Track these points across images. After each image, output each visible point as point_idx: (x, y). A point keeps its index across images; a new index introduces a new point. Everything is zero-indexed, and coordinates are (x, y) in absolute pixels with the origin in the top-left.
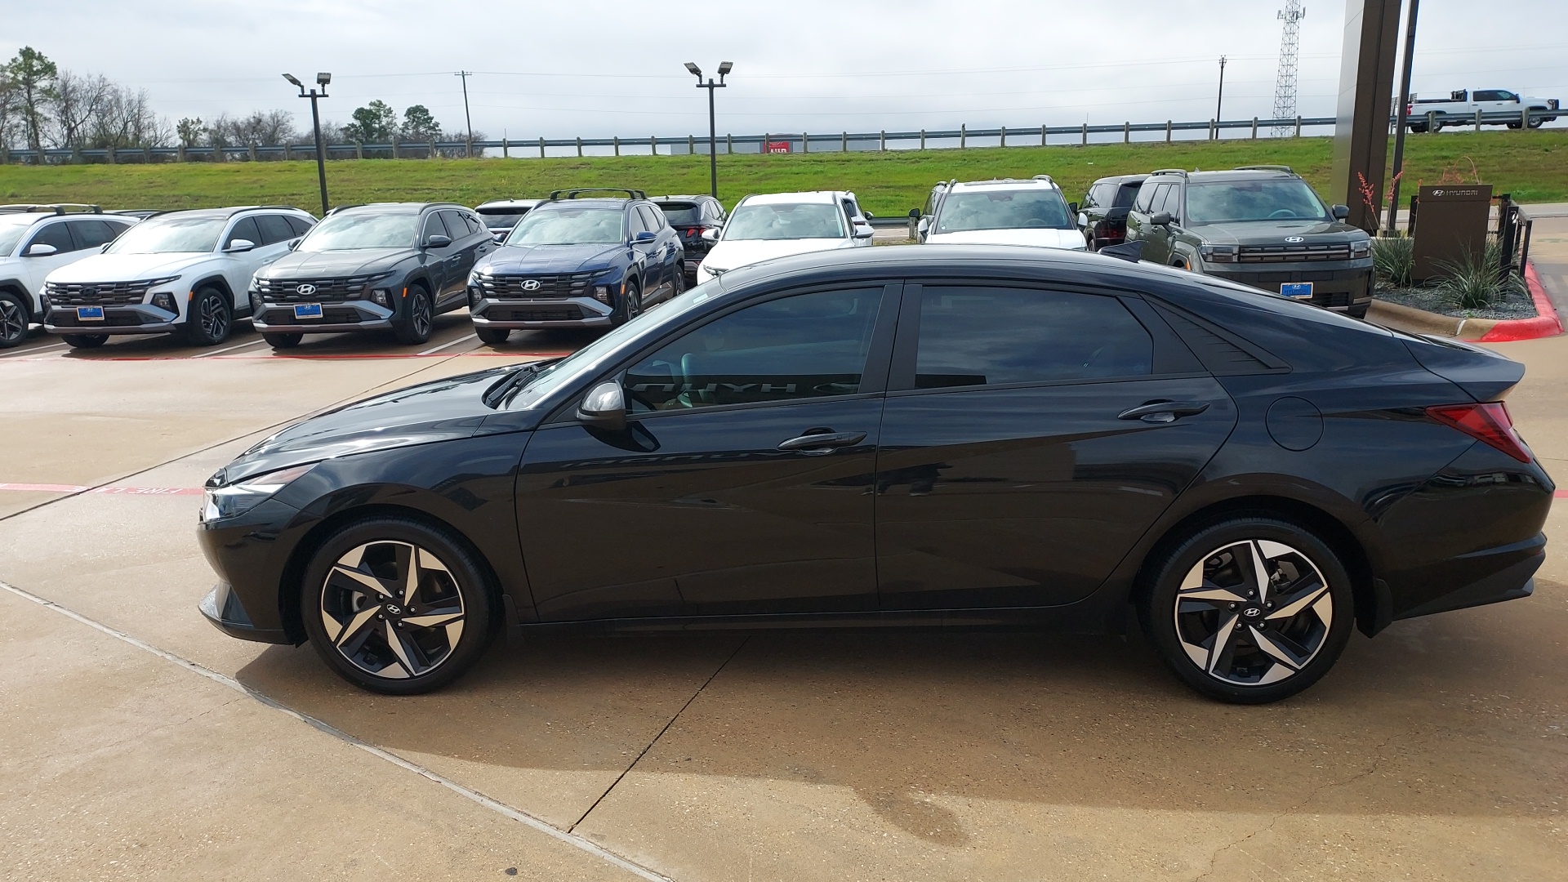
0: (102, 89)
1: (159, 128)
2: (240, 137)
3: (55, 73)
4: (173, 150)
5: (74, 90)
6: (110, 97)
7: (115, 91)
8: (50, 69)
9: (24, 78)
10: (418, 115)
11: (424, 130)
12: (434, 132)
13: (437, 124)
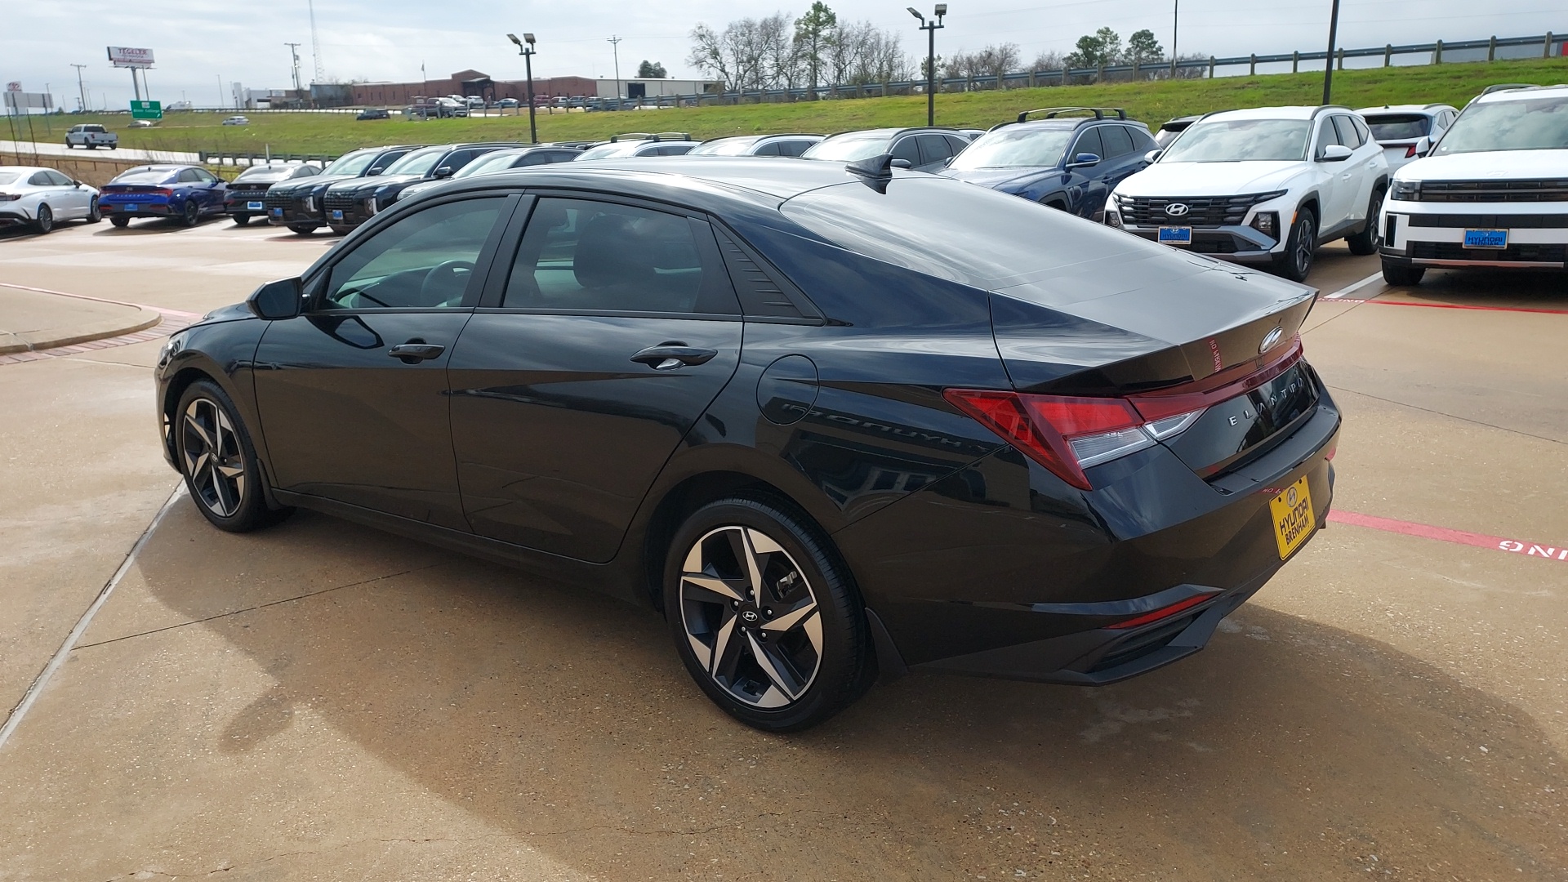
0: (867, 34)
1: (906, 67)
2: (972, 71)
3: (835, 22)
4: (917, 84)
5: (847, 36)
6: (872, 41)
7: (878, 35)
8: (831, 19)
9: (813, 29)
10: (1143, 39)
11: (1146, 55)
12: (1156, 57)
13: (1160, 49)
